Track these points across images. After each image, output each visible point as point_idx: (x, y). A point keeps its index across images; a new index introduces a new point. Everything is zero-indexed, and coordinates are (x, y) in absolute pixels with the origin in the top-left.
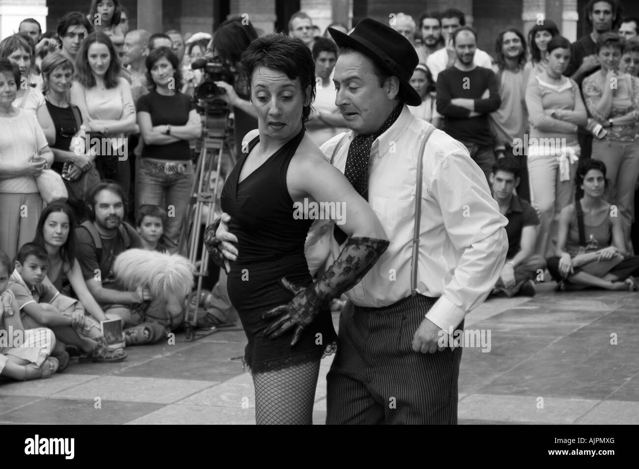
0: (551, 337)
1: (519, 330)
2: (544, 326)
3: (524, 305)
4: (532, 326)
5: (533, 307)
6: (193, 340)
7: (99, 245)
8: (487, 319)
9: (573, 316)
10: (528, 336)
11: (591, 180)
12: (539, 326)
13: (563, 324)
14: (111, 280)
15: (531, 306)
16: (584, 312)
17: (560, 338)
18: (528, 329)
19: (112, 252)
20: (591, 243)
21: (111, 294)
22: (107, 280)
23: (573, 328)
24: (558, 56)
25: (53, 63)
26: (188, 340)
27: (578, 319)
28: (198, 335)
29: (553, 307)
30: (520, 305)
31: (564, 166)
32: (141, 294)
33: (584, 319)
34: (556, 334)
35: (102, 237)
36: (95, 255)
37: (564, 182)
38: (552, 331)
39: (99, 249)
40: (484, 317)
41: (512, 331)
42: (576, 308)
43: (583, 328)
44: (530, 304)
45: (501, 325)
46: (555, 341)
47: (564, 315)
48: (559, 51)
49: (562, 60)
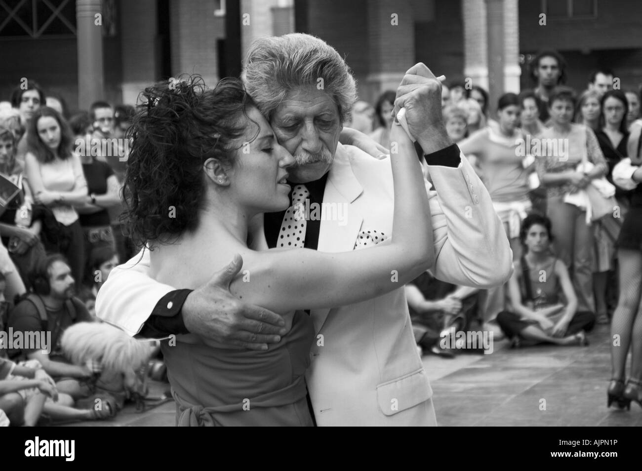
0: (503, 395)
1: (472, 389)
2: (496, 384)
3: (477, 363)
4: (485, 385)
5: (485, 365)
6: (144, 411)
7: (44, 316)
8: (439, 379)
9: (525, 373)
10: (481, 395)
11: (534, 234)
13: (516, 381)
14: (58, 353)
15: (483, 364)
16: (536, 369)
17: (513, 396)
18: (481, 388)
19: (58, 324)
20: (539, 298)
21: (60, 367)
22: (54, 353)
23: (526, 385)
24: (510, 113)
26: (139, 411)
27: (530, 376)
28: (149, 406)
29: (506, 365)
30: (472, 364)
31: (514, 222)
32: (91, 366)
33: (537, 376)
34: (510, 392)
35: (48, 309)
36: (41, 327)
37: (514, 239)
38: (506, 389)
39: (44, 321)
41: (465, 391)
42: (528, 365)
43: (537, 385)
44: (482, 362)
45: (453, 385)
46: (508, 400)
47: (516, 372)
48: (511, 108)
49: (513, 117)
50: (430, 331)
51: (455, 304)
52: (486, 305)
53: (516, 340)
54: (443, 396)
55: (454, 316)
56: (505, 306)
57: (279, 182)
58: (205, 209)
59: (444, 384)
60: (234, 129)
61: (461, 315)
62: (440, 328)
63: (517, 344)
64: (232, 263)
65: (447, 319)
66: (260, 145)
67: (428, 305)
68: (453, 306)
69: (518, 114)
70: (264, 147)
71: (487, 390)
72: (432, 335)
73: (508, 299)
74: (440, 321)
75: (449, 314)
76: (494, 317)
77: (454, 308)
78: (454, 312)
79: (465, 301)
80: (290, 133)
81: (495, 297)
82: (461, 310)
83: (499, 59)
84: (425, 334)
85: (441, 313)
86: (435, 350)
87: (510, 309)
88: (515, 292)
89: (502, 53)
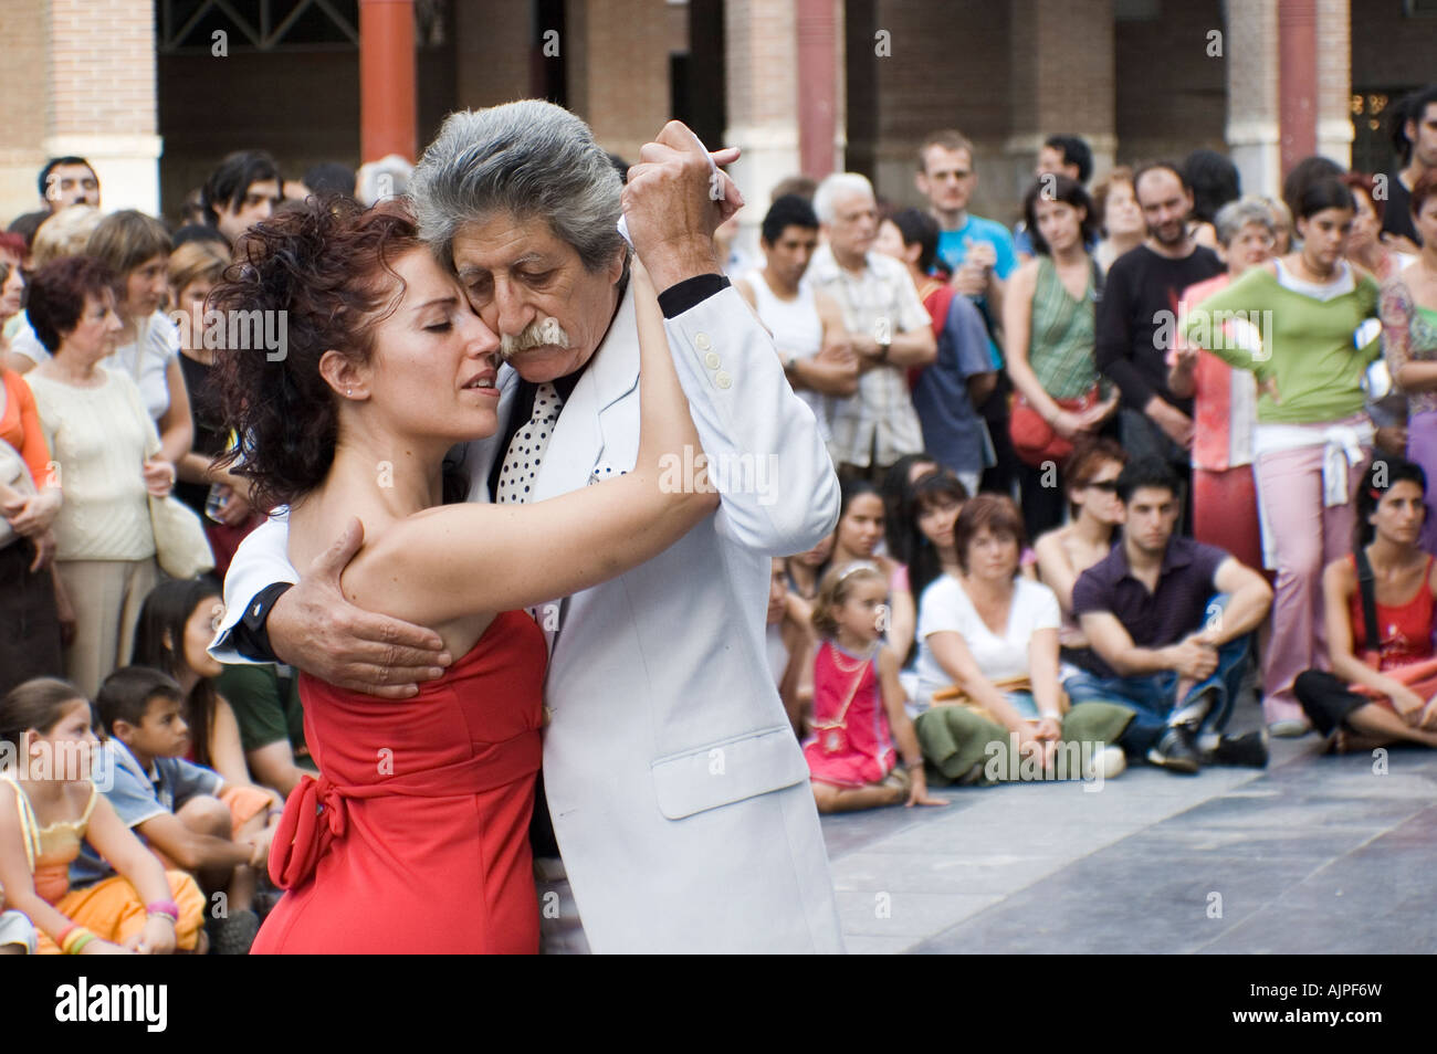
0: (1311, 860)
1: (1238, 844)
2: (1294, 835)
3: (1249, 786)
4: (1264, 836)
5: (1267, 792)
8: (1164, 822)
9: (1358, 810)
10: (1259, 859)
11: (1398, 502)
12: (1281, 835)
13: (1337, 828)
15: (1264, 789)
16: (1383, 801)
17: (1331, 861)
18: (1258, 843)
20: (1391, 643)
23: (1360, 837)
24: (1326, 226)
25: (191, 268)
27: (1369, 817)
29: (1315, 792)
30: (1239, 788)
31: (1335, 470)
33: (1384, 818)
34: (1323, 853)
36: (275, 692)
37: (1335, 507)
38: (1315, 846)
39: (284, 679)
40: (1157, 817)
41: (1220, 850)
42: (1365, 793)
44: (1260, 784)
45: (1196, 835)
46: (1319, 870)
47: (1338, 808)
48: (1329, 215)
49: (1334, 235)
50: (1142, 712)
51: (1202, 656)
52: (1270, 656)
53: (1339, 735)
54: (1170, 858)
55: (1200, 683)
56: (1313, 659)
57: (468, 386)
58: (340, 443)
59: (1173, 833)
60: (374, 294)
61: (1217, 683)
62: (1167, 707)
63: (1340, 745)
64: (345, 535)
65: (1183, 689)
66: (419, 319)
67: (1141, 657)
68: (1198, 661)
69: (1345, 228)
70: (428, 323)
71: (1269, 847)
72: (1148, 723)
73: (1320, 645)
74: (1168, 691)
75: (1187, 677)
76: (1288, 684)
77: (1200, 666)
78: (1202, 675)
79: (1225, 649)
80: (482, 297)
81: (1290, 640)
82: (1217, 671)
83: (1305, 104)
84: (1133, 719)
85: (1170, 675)
86: (1155, 756)
87: (1325, 666)
88: (1338, 627)
89: (1312, 91)
